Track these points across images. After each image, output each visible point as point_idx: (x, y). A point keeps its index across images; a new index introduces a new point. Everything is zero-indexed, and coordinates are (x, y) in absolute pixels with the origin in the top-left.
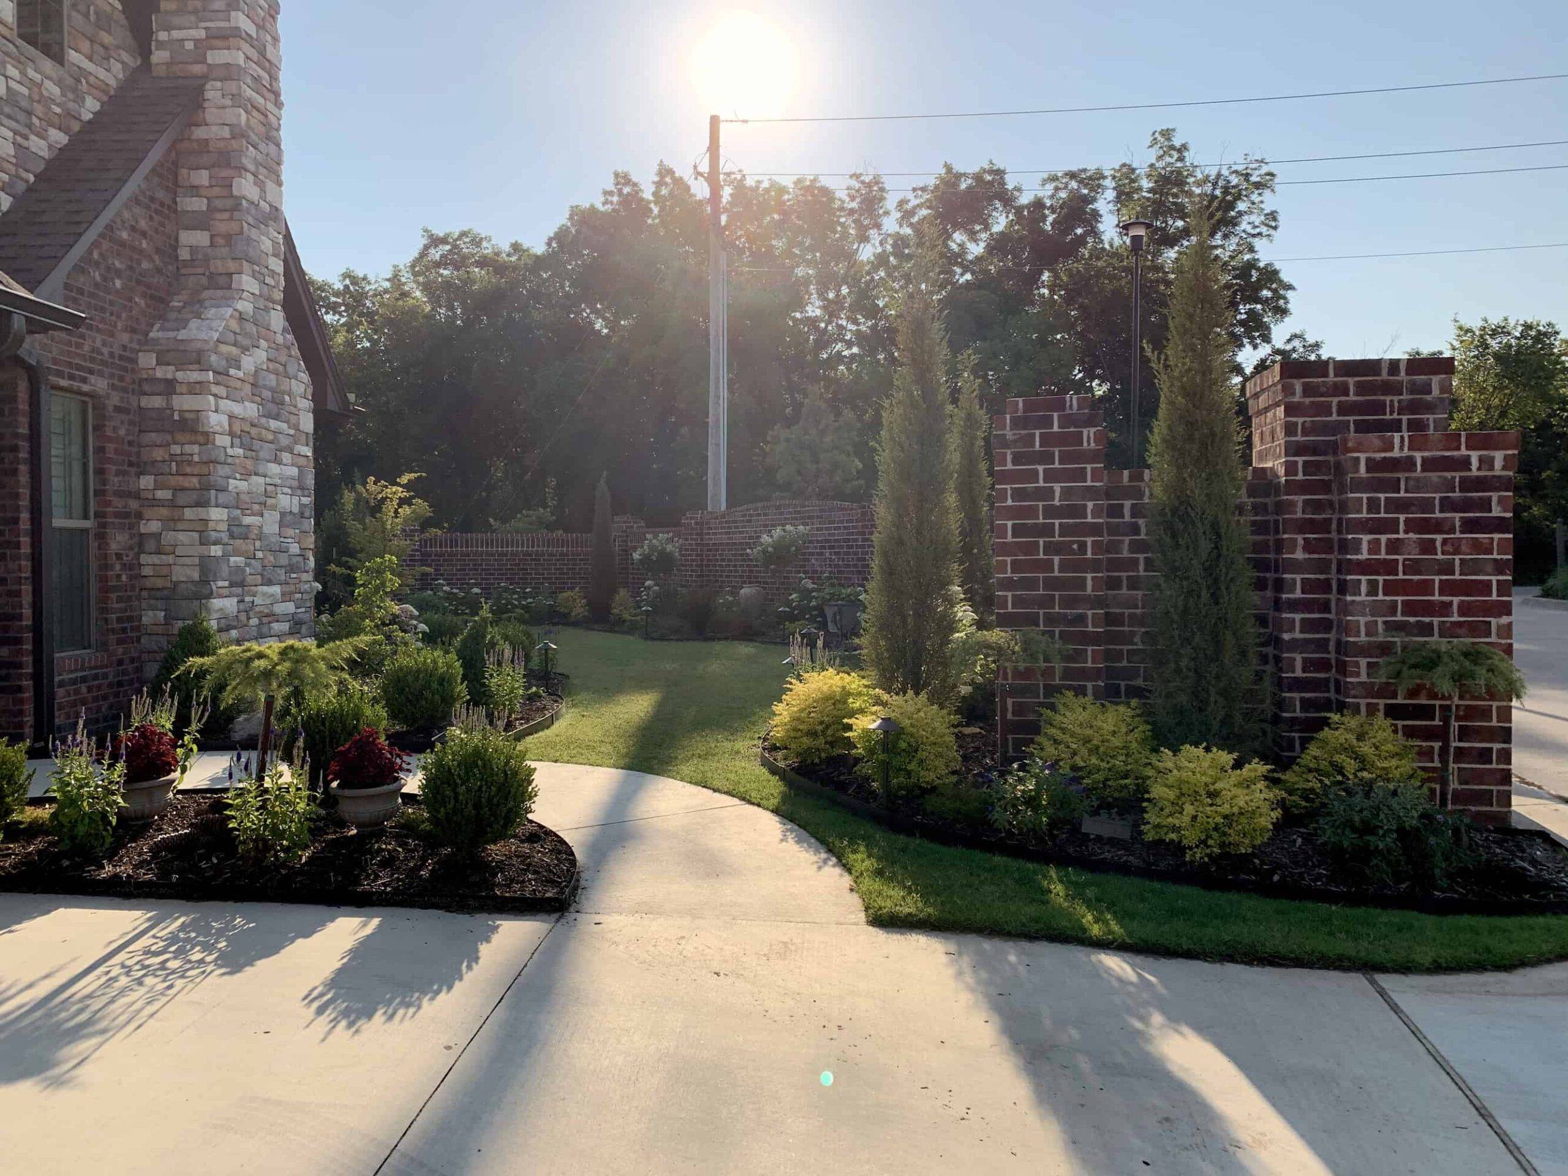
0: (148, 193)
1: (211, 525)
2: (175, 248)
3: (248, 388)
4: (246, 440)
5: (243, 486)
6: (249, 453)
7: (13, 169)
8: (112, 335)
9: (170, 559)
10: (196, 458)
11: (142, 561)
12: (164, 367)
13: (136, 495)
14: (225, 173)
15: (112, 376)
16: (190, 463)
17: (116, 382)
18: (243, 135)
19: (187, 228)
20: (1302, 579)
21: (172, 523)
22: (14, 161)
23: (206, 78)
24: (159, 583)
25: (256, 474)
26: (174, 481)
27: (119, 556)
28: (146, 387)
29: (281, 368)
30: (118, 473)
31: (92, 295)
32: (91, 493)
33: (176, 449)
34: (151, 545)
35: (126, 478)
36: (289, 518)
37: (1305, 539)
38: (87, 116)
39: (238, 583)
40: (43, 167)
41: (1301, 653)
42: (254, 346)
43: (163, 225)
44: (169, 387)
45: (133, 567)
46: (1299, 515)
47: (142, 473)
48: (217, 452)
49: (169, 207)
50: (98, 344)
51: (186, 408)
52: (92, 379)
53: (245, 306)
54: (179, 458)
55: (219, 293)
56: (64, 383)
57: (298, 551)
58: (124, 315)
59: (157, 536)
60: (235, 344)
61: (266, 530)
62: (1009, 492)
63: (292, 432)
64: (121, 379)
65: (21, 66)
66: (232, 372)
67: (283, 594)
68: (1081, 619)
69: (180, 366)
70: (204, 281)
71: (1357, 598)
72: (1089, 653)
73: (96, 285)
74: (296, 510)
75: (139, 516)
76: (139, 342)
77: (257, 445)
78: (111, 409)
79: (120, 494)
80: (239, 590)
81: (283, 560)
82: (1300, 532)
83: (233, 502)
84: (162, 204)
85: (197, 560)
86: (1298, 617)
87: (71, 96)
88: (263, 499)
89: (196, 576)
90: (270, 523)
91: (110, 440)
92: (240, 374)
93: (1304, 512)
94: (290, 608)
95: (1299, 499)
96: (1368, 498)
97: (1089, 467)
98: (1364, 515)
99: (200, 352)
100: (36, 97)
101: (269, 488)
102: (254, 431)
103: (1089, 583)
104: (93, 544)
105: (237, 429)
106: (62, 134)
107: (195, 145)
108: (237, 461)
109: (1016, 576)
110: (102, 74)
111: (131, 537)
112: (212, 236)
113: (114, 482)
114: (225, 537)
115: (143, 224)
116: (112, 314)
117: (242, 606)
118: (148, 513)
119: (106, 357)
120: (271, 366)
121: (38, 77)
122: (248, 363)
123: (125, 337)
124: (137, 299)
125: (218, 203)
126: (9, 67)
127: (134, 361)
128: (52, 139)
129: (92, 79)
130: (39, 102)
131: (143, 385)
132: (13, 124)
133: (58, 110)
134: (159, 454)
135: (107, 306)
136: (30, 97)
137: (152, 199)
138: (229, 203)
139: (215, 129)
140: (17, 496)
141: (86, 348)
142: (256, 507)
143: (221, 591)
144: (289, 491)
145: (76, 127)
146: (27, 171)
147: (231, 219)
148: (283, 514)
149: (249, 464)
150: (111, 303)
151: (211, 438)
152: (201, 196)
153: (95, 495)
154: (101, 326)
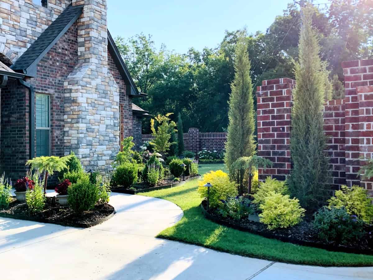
0: (68, 38)
1: (80, 128)
2: (77, 52)
3: (94, 90)
4: (93, 105)
5: (92, 117)
6: (94, 108)
7: (31, 37)
8: (56, 78)
9: (70, 138)
10: (76, 110)
11: (64, 139)
12: (70, 86)
13: (63, 121)
14: (88, 30)
15: (55, 89)
16: (75, 111)
17: (57, 90)
18: (93, 19)
19: (80, 47)
20: (352, 139)
21: (71, 128)
22: (31, 35)
23: (84, 5)
24: (68, 144)
25: (96, 114)
26: (72, 116)
27: (57, 137)
28: (66, 91)
29: (106, 84)
30: (57, 114)
31: (49, 67)
32: (50, 120)
33: (72, 108)
34: (66, 134)
35: (60, 116)
36: (109, 127)
37: (352, 124)
38: (53, 20)
39: (90, 144)
40: (40, 35)
41: (352, 165)
42: (96, 78)
43: (73, 46)
44: (70, 91)
45: (62, 140)
46: (350, 116)
47: (64, 115)
48: (82, 108)
49: (75, 41)
50: (51, 80)
51: (74, 96)
52: (49, 90)
53: (93, 67)
54: (73, 110)
55: (86, 64)
56: (40, 91)
57: (113, 136)
58: (59, 72)
59: (68, 132)
60: (89, 78)
61: (101, 130)
62: (261, 111)
63: (111, 102)
64: (58, 89)
65: (34, 10)
66: (88, 86)
67: (107, 148)
68: (283, 153)
69: (73, 84)
70: (83, 61)
71: (363, 145)
72: (286, 165)
73: (51, 65)
74: (112, 124)
75: (64, 126)
76: (64, 79)
77: (97, 106)
78: (55, 97)
79: (58, 120)
80: (90, 147)
81: (107, 138)
82: (351, 122)
83: (89, 122)
84: (73, 41)
85: (76, 138)
86: (350, 152)
87: (49, 15)
88: (99, 121)
89: (76, 143)
90: (102, 128)
91: (54, 106)
92: (91, 86)
93: (352, 115)
94: (110, 152)
95: (350, 110)
96: (366, 109)
97: (285, 102)
98: (365, 115)
99: (77, 81)
100: (38, 17)
101: (102, 118)
102: (96, 102)
103: (286, 141)
104: (50, 134)
105: (89, 101)
106: (46, 26)
107: (81, 23)
108: (90, 110)
109: (264, 139)
110: (59, 8)
111: (61, 132)
112: (85, 48)
113: (56, 117)
114: (85, 132)
115: (66, 47)
116: (55, 72)
117: (91, 151)
118: (66, 125)
119: (53, 84)
120: (103, 83)
121: (39, 12)
122: (94, 83)
123: (60, 78)
124: (64, 67)
125: (87, 39)
126: (30, 11)
127: (63, 84)
128: (43, 28)
129: (55, 10)
130: (39, 19)
131: (64, 91)
132: (32, 26)
133: (45, 20)
134: (68, 109)
135: (54, 70)
136: (37, 18)
137: (69, 40)
138: (89, 38)
139: (86, 18)
140: (25, 121)
141: (47, 82)
142: (97, 123)
143: (83, 147)
144: (110, 119)
145: (50, 23)
146: (35, 37)
147: (90, 43)
148: (107, 126)
149: (94, 111)
150: (55, 69)
151: (80, 104)
152: (82, 37)
153: (51, 121)
154: (52, 75)
